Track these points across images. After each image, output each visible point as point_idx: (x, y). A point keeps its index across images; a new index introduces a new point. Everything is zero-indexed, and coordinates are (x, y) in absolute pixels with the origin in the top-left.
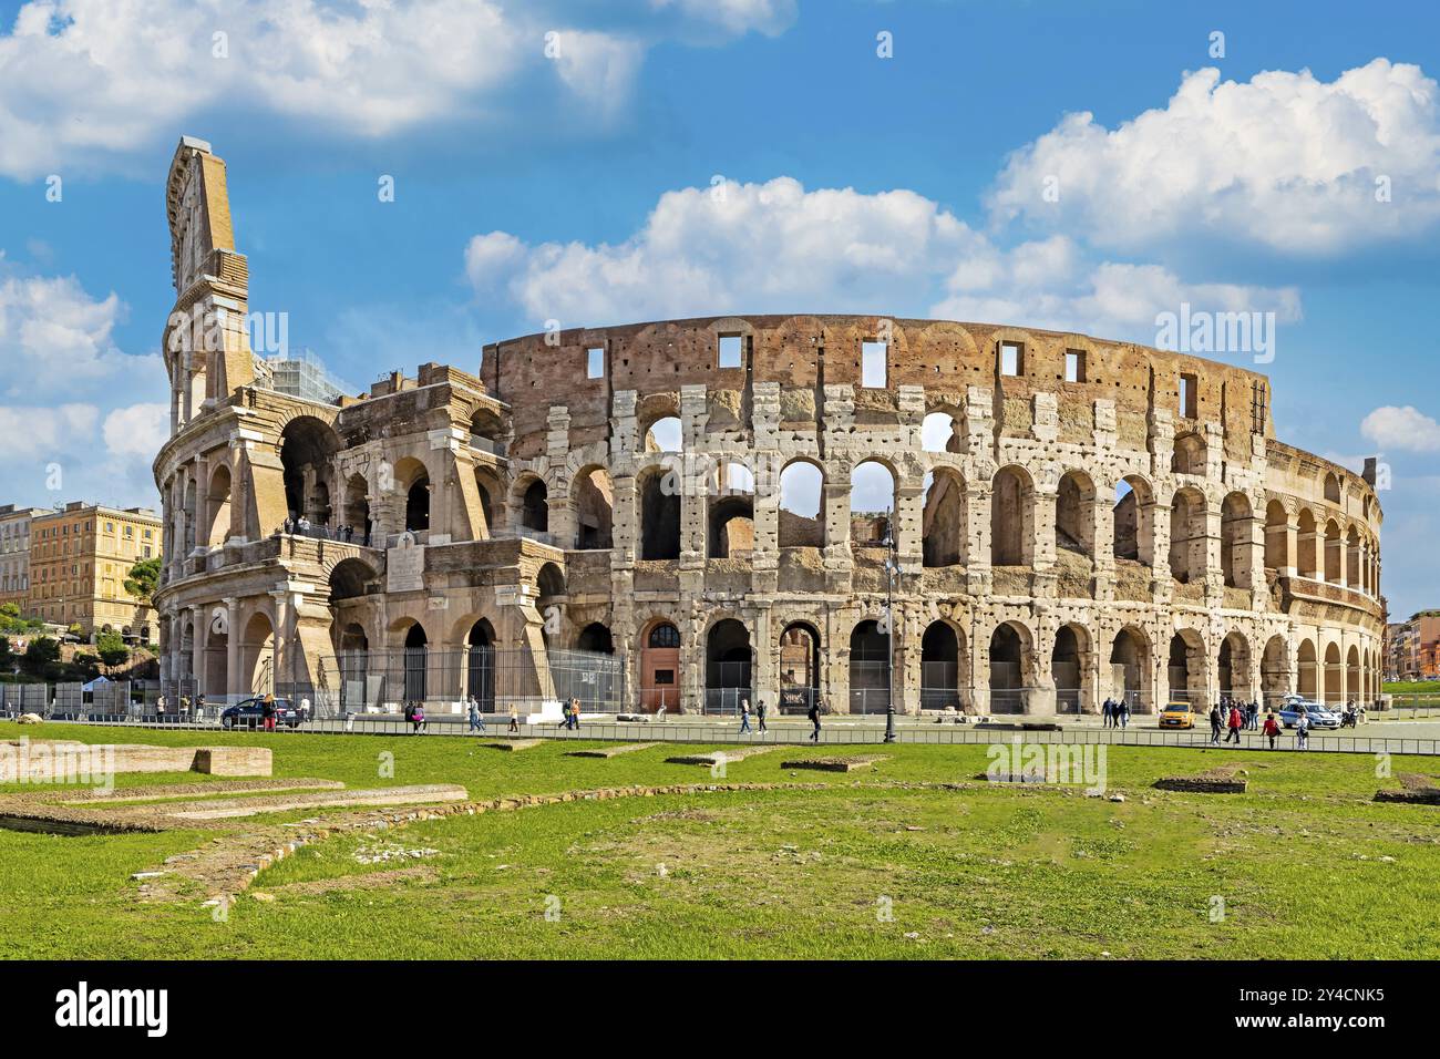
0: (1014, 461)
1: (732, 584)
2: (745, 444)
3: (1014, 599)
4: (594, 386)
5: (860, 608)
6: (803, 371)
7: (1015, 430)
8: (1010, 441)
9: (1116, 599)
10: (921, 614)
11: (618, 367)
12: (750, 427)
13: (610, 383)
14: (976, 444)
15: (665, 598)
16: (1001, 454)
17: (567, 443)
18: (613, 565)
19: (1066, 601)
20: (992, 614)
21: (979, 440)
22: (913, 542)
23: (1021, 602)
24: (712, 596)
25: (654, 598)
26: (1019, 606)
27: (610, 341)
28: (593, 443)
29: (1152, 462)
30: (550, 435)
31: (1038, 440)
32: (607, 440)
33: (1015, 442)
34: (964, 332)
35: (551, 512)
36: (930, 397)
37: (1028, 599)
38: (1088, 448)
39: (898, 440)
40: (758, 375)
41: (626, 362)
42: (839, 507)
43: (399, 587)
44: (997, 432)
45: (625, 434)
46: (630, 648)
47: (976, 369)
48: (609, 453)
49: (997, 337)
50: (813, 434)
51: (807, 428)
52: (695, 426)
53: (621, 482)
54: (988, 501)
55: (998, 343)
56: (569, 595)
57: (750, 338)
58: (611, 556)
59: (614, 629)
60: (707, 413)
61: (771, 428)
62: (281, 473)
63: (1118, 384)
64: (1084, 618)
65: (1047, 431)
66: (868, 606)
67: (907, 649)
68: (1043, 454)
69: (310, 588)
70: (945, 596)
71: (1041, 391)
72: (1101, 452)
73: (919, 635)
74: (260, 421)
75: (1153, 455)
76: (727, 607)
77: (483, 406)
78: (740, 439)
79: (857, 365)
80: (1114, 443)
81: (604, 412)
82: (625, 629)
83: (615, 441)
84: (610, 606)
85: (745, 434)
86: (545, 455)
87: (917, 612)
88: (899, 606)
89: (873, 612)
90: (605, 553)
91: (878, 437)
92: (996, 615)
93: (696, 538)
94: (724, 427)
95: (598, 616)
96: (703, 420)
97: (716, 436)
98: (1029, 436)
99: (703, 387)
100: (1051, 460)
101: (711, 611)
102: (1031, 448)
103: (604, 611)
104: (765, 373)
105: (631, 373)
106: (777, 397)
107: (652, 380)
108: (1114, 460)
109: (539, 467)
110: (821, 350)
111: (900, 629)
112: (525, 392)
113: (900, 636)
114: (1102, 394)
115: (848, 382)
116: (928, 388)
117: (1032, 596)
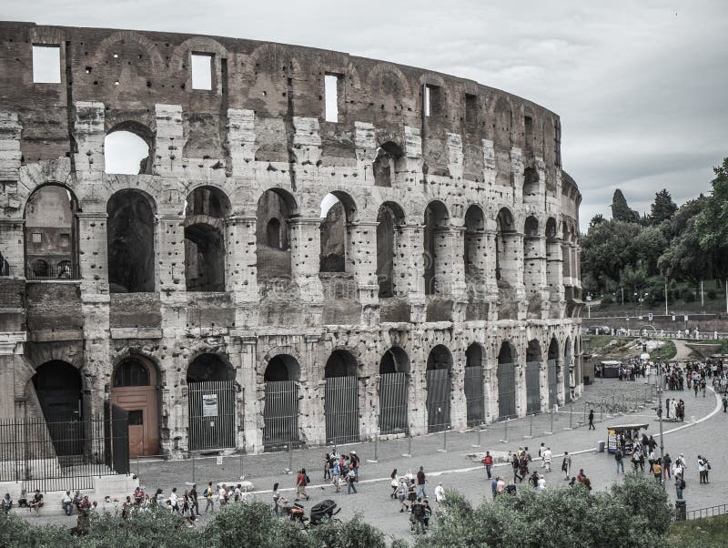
0: (437, 196)
1: (215, 318)
2: (222, 171)
3: (441, 325)
4: (48, 92)
5: (331, 340)
6: (275, 104)
7: (436, 169)
8: (434, 178)
9: (499, 319)
10: (378, 344)
11: (79, 75)
12: (227, 153)
13: (69, 91)
15: (147, 335)
16: (429, 190)
17: (20, 155)
18: (85, 297)
19: (471, 324)
20: (426, 340)
21: (413, 176)
22: (370, 274)
24: (196, 331)
25: (134, 335)
26: (443, 331)
27: (67, 43)
28: (52, 159)
29: (514, 195)
31: (451, 178)
32: (70, 155)
33: (437, 179)
34: (401, 74)
36: (379, 134)
37: (449, 324)
38: (480, 184)
39: (355, 175)
40: (233, 101)
41: (89, 69)
42: (310, 240)
44: (425, 171)
45: (93, 151)
47: (409, 110)
48: (73, 171)
49: (423, 79)
50: (286, 166)
51: (280, 160)
52: (171, 148)
54: (421, 234)
57: (224, 61)
58: (82, 287)
59: (91, 369)
60: (183, 136)
61: (248, 157)
63: (494, 126)
64: (481, 340)
65: (456, 170)
66: (337, 338)
67: (368, 378)
68: (455, 191)
70: (395, 325)
71: (451, 131)
72: (487, 187)
73: (377, 364)
75: (514, 189)
76: (211, 343)
78: (217, 166)
79: (321, 98)
80: (494, 179)
81: (65, 124)
82: (101, 369)
83: (78, 156)
84: (81, 344)
85: (222, 161)
87: (375, 341)
88: (362, 337)
89: (341, 343)
90: (75, 284)
91: (340, 171)
92: (430, 340)
93: (176, 269)
94: (201, 153)
95: (68, 355)
96: (180, 144)
97: (194, 162)
98: (445, 173)
99: (179, 108)
100: (460, 195)
101: (194, 348)
102: (447, 185)
103: (74, 349)
104: (240, 98)
105: (96, 83)
106: (251, 125)
107: (121, 94)
108: (494, 194)
110: (290, 81)
111: (362, 359)
113: (361, 365)
114: (486, 136)
115: (313, 116)
116: (376, 125)
117: (451, 321)
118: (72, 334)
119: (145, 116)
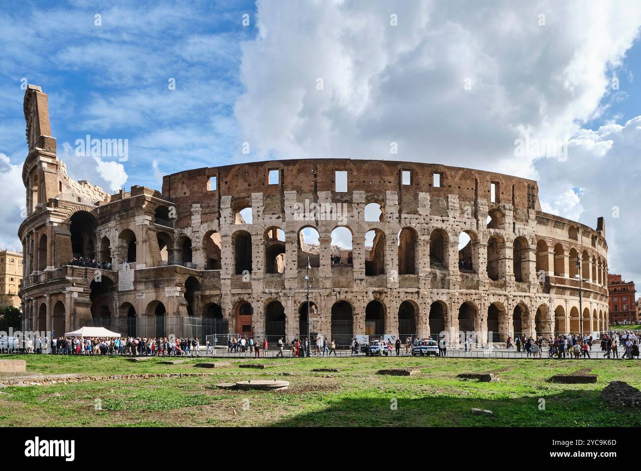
0: (408, 225)
1: (276, 285)
2: (280, 219)
3: (410, 290)
4: (212, 194)
5: (336, 295)
6: (307, 186)
7: (409, 211)
8: (406, 216)
9: (460, 289)
10: (365, 298)
11: (223, 185)
12: (283, 212)
13: (219, 192)
14: (390, 217)
15: (246, 292)
16: (402, 221)
17: (200, 221)
18: (221, 277)
19: (435, 291)
20: (399, 297)
21: (391, 215)
22: (361, 264)
23: (413, 291)
24: (267, 291)
25: (240, 292)
26: (412, 293)
27: (219, 173)
28: (212, 221)
29: (477, 223)
30: (193, 217)
31: (420, 215)
32: (218, 219)
33: (409, 216)
34: (383, 165)
35: (194, 253)
36: (368, 195)
37: (417, 290)
38: (444, 218)
39: (352, 216)
40: (286, 188)
41: (226, 183)
42: (325, 248)
43: (124, 289)
44: (400, 212)
45: (226, 216)
46: (229, 315)
47: (390, 182)
48: (219, 225)
49: (400, 167)
52: (258, 211)
53: (225, 239)
54: (396, 244)
55: (400, 170)
56: (202, 291)
57: (283, 171)
58: (221, 273)
59: (223, 306)
60: (263, 206)
61: (293, 212)
62: (69, 238)
63: (459, 187)
65: (424, 211)
66: (340, 295)
67: (359, 314)
68: (423, 221)
69: (81, 290)
70: (377, 289)
71: (422, 192)
72: (451, 220)
73: (364, 308)
74: (60, 214)
75: (478, 220)
76: (274, 296)
77: (161, 204)
78: (279, 218)
79: (333, 182)
80: (458, 215)
81: (217, 206)
82: (227, 306)
83: (222, 219)
84: (220, 296)
85: (281, 215)
86: (190, 226)
87: (363, 297)
88: (354, 294)
89: (342, 297)
90: (218, 271)
92: (401, 298)
93: (259, 264)
94: (271, 212)
95: (215, 301)
96: (261, 209)
97: (267, 216)
98: (416, 212)
99: (262, 194)
100: (427, 224)
101: (266, 298)
102: (416, 219)
103: (218, 298)
104: (290, 186)
105: (229, 188)
106: (295, 197)
107: (238, 191)
108: (458, 223)
109: (188, 232)
110: (316, 176)
111: (355, 305)
112: (182, 197)
113: (355, 308)
114: (451, 192)
115: (328, 190)
116: (367, 192)
117: (418, 288)
118: (217, 292)
119: (247, 199)
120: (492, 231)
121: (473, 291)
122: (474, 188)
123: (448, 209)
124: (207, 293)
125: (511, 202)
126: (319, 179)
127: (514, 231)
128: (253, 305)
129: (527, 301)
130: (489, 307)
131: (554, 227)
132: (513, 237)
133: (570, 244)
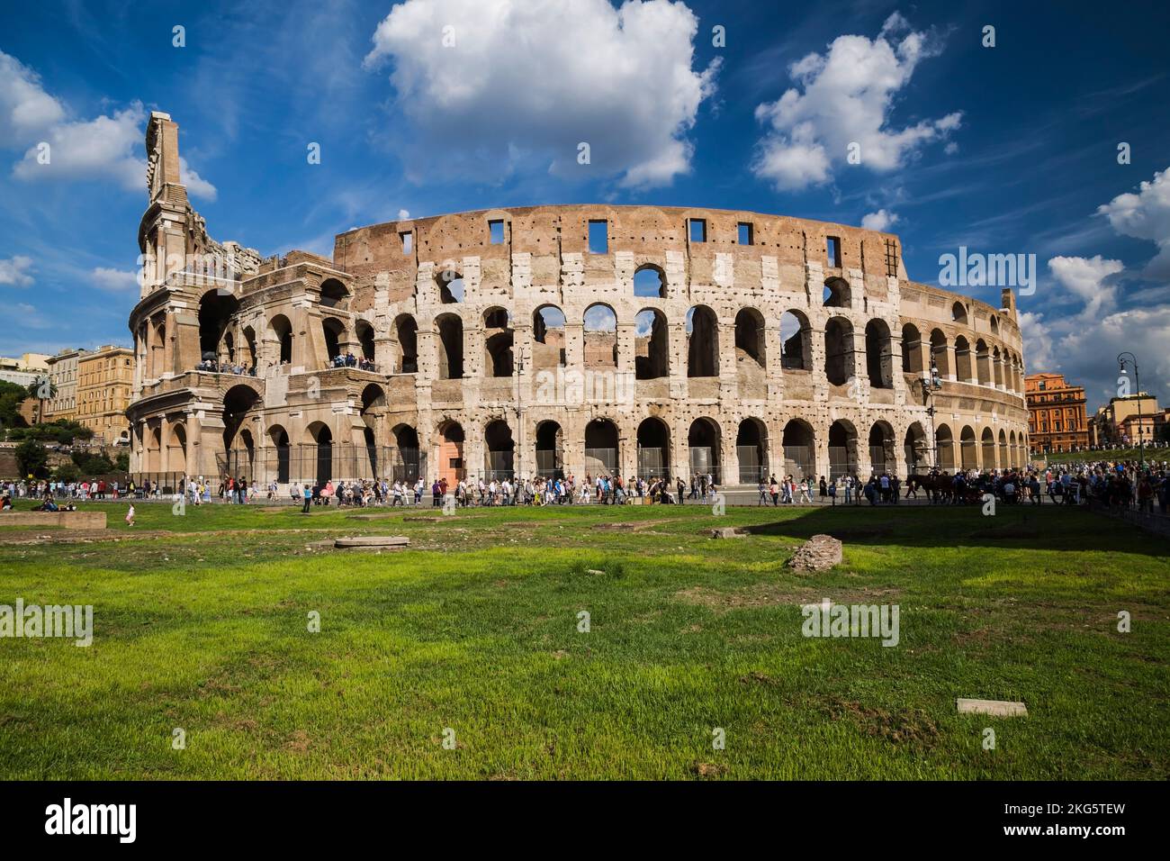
0: (701, 302)
1: (499, 395)
2: (506, 296)
3: (706, 401)
4: (405, 259)
5: (591, 410)
6: (547, 245)
7: (702, 280)
8: (698, 288)
9: (784, 399)
10: (635, 414)
11: (422, 246)
12: (511, 284)
13: (417, 257)
14: (673, 291)
15: (453, 407)
16: (693, 297)
17: (387, 300)
18: (417, 384)
19: (745, 402)
20: (689, 412)
21: (675, 287)
22: (629, 362)
23: (711, 403)
24: (486, 404)
25: (445, 407)
26: (710, 406)
27: (416, 229)
28: (404, 299)
29: (808, 299)
30: (377, 295)
31: (719, 287)
32: (414, 296)
33: (702, 289)
34: (661, 213)
35: (377, 348)
36: (637, 258)
37: (716, 401)
38: (756, 291)
39: (615, 290)
40: (516, 248)
41: (427, 242)
42: (574, 338)
43: (273, 404)
44: (688, 282)
45: (426, 292)
46: (429, 443)
47: (671, 239)
48: (416, 305)
49: (687, 215)
50: (555, 288)
51: (550, 284)
52: (473, 284)
55: (686, 220)
56: (388, 405)
57: (509, 224)
58: (417, 377)
59: (419, 429)
60: (480, 275)
61: (526, 284)
62: (197, 329)
63: (778, 245)
64: (760, 415)
65: (724, 280)
66: (597, 408)
67: (627, 439)
68: (724, 297)
69: (210, 406)
70: (653, 400)
71: (720, 252)
72: (766, 292)
73: (634, 429)
74: (185, 295)
75: (809, 294)
76: (497, 412)
77: (331, 277)
78: (503, 293)
80: (778, 286)
81: (413, 278)
82: (426, 429)
83: (419, 298)
84: (416, 412)
85: (507, 289)
86: (373, 308)
87: (633, 412)
88: (620, 408)
89: (601, 412)
90: (412, 376)
91: (600, 288)
92: (692, 413)
93: (474, 363)
94: (492, 285)
95: (408, 420)
96: (478, 281)
97: (486, 292)
98: (712, 283)
99: (478, 257)
100: (729, 300)
101: (485, 415)
102: (713, 293)
103: (412, 416)
104: (521, 246)
105: (430, 250)
106: (529, 263)
107: (443, 254)
108: (778, 299)
109: (368, 316)
110: (559, 230)
111: (620, 425)
112: (361, 266)
113: (620, 430)
114: (767, 253)
115: (579, 251)
116: (637, 253)
117: (719, 398)
118: (412, 407)
120: (831, 309)
121: (804, 403)
122: (802, 246)
123: (762, 276)
124: (397, 408)
125: (860, 267)
126: (563, 235)
127: (866, 311)
128: (465, 427)
129: (889, 418)
130: (831, 427)
131: (929, 304)
132: (865, 320)
133: (957, 329)
